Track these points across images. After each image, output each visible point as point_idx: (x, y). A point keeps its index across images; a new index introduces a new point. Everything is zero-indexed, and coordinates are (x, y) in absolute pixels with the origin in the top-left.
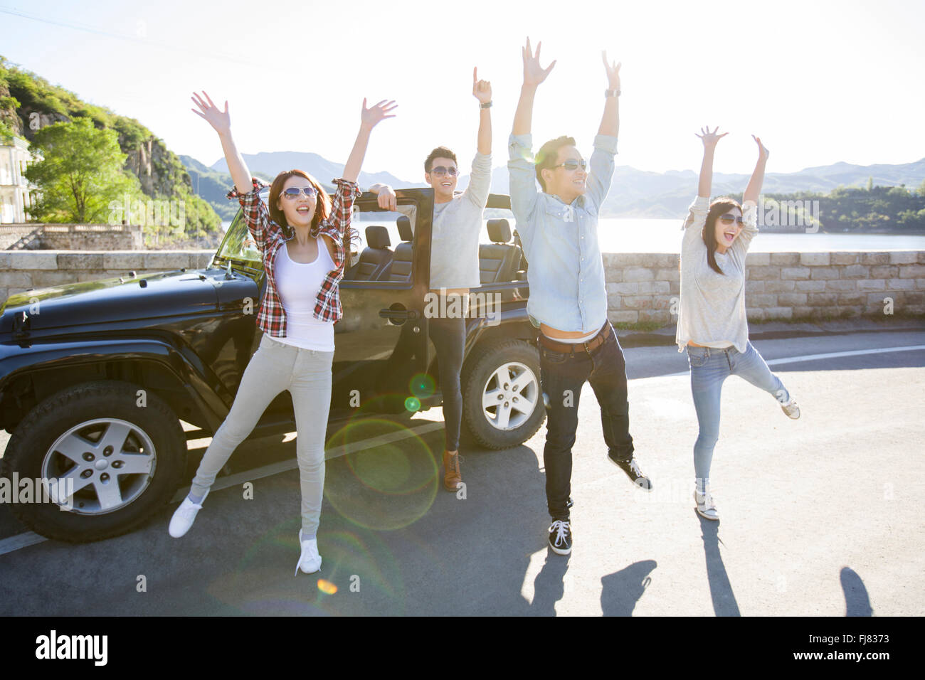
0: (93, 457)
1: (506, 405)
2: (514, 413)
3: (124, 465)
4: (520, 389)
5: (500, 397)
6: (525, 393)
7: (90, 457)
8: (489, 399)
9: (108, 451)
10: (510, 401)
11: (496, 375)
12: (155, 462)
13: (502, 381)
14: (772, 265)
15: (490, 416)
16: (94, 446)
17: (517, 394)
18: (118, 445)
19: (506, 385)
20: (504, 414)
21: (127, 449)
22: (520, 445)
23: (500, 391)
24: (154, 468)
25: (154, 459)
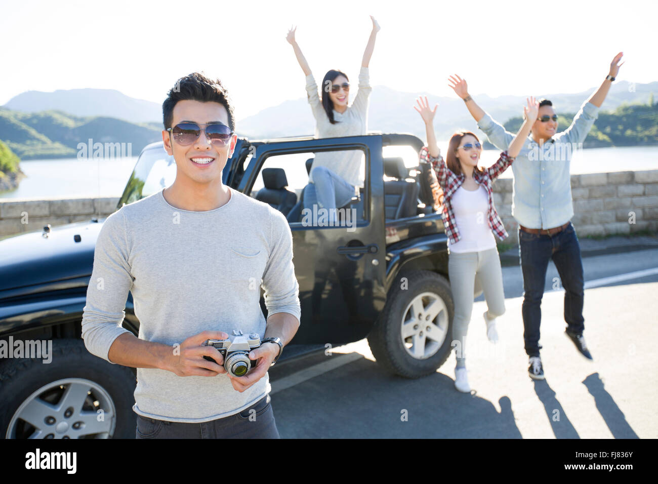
0: (55, 420)
1: (421, 334)
2: (428, 341)
3: (83, 426)
4: (432, 318)
5: (415, 327)
6: (435, 322)
7: (51, 421)
8: (406, 330)
9: (69, 412)
10: (424, 330)
11: (412, 306)
12: (114, 420)
13: (416, 312)
14: (609, 184)
15: (408, 346)
16: (55, 408)
17: (430, 323)
18: (78, 406)
19: (420, 315)
20: (420, 343)
21: (88, 408)
22: (435, 372)
23: (415, 320)
24: (114, 426)
25: (114, 416)
